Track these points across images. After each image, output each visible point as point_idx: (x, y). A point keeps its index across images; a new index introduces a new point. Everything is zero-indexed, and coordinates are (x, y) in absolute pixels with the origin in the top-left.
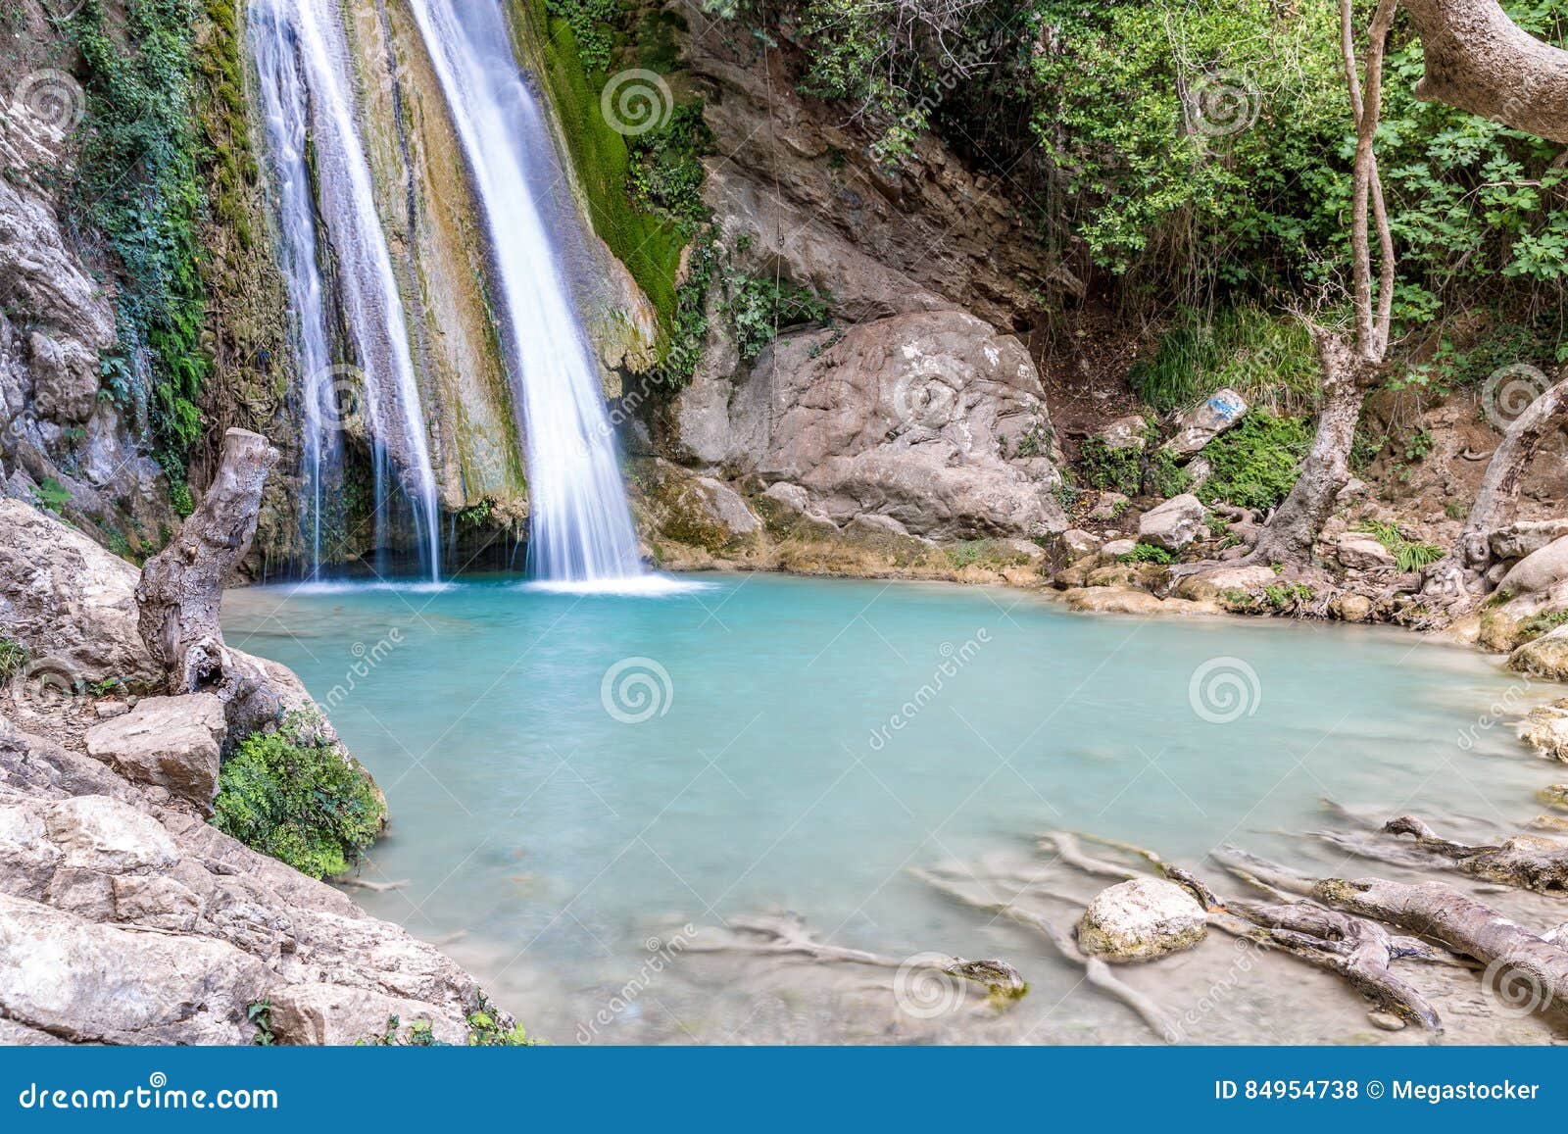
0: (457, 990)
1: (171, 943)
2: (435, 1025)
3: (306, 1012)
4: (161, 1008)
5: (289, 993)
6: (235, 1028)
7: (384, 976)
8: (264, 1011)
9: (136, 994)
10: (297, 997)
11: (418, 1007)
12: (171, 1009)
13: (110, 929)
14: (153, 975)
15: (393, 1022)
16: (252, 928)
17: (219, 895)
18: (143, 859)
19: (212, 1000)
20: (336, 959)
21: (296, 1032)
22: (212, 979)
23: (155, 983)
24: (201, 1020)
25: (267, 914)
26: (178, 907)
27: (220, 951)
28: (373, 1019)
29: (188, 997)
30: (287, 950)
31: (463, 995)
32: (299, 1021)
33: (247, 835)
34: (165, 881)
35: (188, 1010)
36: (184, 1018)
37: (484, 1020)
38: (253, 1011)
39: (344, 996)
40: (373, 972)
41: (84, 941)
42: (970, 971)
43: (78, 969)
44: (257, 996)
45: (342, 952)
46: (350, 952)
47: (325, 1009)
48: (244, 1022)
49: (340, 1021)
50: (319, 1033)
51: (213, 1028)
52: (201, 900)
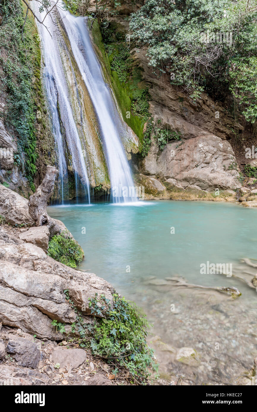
0: (109, 288)
1: (47, 275)
2: (106, 295)
3: (77, 291)
4: (46, 290)
5: (73, 287)
6: (61, 295)
7: (93, 285)
8: (67, 292)
9: (40, 286)
10: (75, 288)
11: (101, 291)
12: (48, 290)
13: (34, 272)
14: (44, 282)
15: (96, 294)
16: (63, 273)
17: (56, 266)
18: (39, 257)
19: (56, 288)
20: (82, 281)
21: (75, 296)
22: (56, 284)
23: (44, 284)
24: (54, 292)
25: (66, 270)
26: (47, 268)
27: (57, 278)
28: (92, 293)
29: (51, 287)
30: (71, 278)
31: (111, 289)
32: (76, 293)
33: (55, 258)
34: (44, 262)
35: (52, 290)
36: (51, 292)
37: (116, 295)
38: (65, 291)
39: (85, 288)
40: (90, 284)
41: (29, 274)
42: (226, 290)
43: (28, 280)
44: (66, 288)
45: (83, 279)
46: (85, 279)
47: (81, 291)
48: (63, 294)
49: (85, 294)
50: (80, 296)
51: (57, 294)
52: (52, 266)
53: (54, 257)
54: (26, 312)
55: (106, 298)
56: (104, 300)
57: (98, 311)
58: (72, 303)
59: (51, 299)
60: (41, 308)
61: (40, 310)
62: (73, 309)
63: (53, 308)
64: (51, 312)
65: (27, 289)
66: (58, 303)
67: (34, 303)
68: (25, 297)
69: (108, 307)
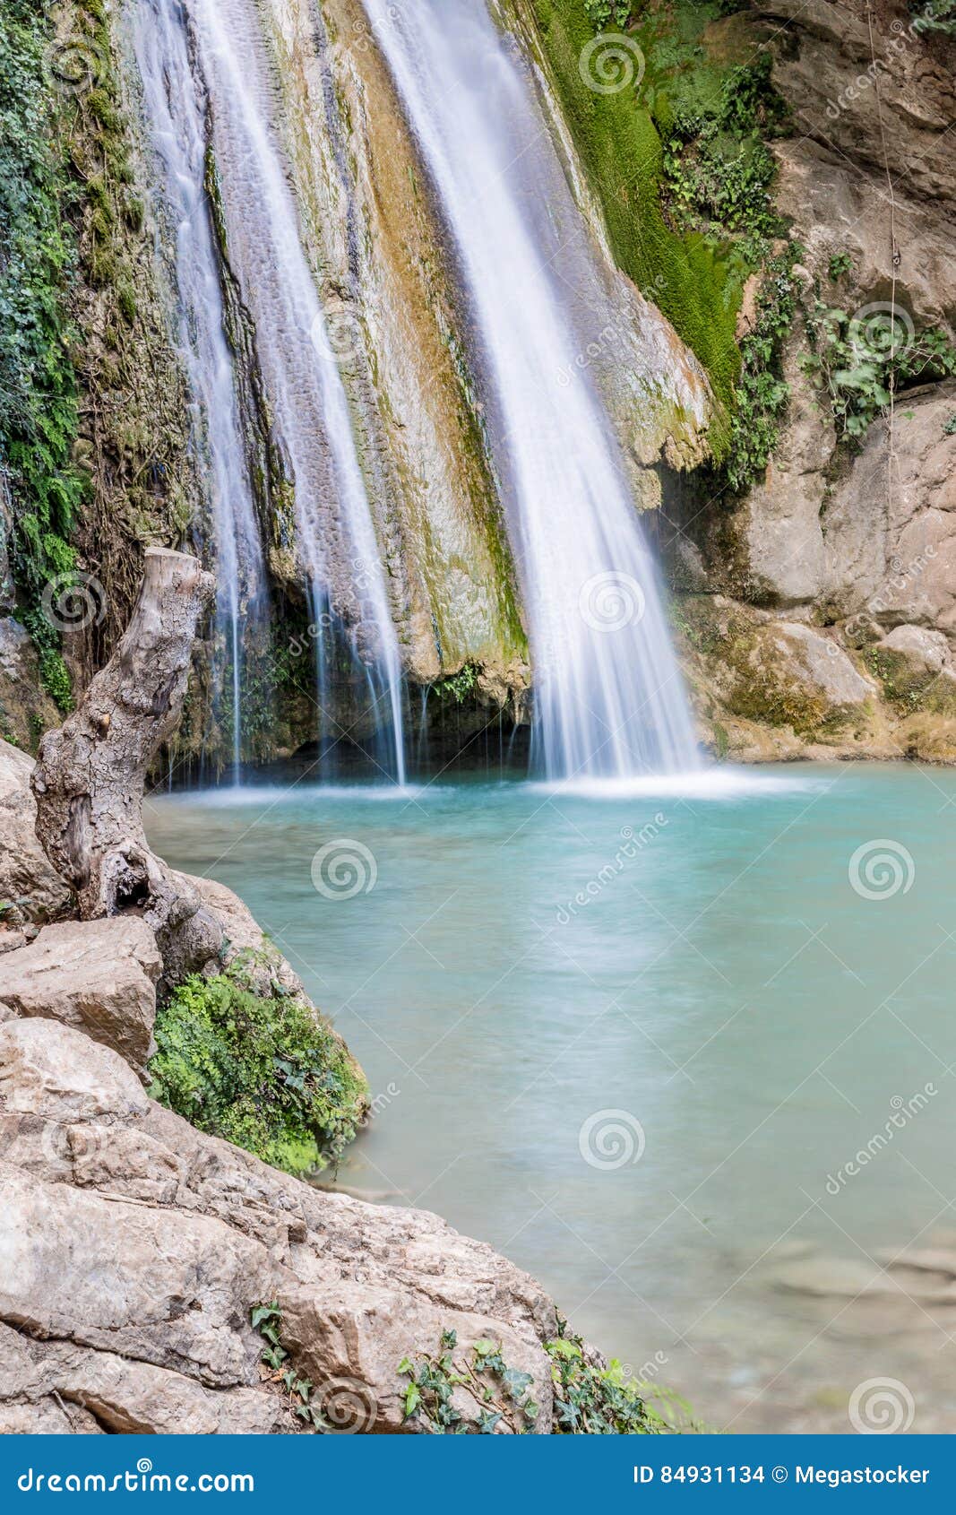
0: (528, 1306)
1: (154, 1216)
2: (506, 1348)
3: (333, 1319)
4: (143, 1302)
5: (304, 1294)
6: (236, 1337)
7: (425, 1281)
8: (272, 1318)
9: (113, 1279)
10: (318, 1297)
11: (479, 1322)
12: (157, 1304)
13: (74, 1193)
14: (131, 1256)
15: (448, 1340)
16: (249, 1203)
17: (204, 1158)
18: (104, 1103)
20: (360, 1254)
21: (320, 1346)
22: (206, 1268)
23: (136, 1267)
24: (192, 1319)
25: (265, 1188)
26: (153, 1170)
27: (213, 1231)
28: (421, 1333)
29: (177, 1288)
30: (296, 1236)
31: (536, 1312)
32: (322, 1331)
34: (133, 1135)
35: (179, 1306)
36: (174, 1317)
37: (567, 1349)
38: (259, 1316)
39: (383, 1298)
40: (409, 1275)
41: (44, 1204)
43: (39, 1240)
44: (262, 1296)
45: (365, 1245)
46: (377, 1245)
47: (358, 1314)
48: (247, 1331)
49: (378, 1335)
50: (352, 1350)
51: (210, 1333)
52: (183, 1162)
53: (189, 1110)
55: (509, 1361)
56: (496, 1375)
58: (302, 1387)
59: (175, 1358)
60: (112, 1415)
61: (107, 1427)
62: (304, 1423)
63: (186, 1414)
65: (34, 1298)
66: (219, 1387)
68: (22, 1341)
69: (517, 1421)
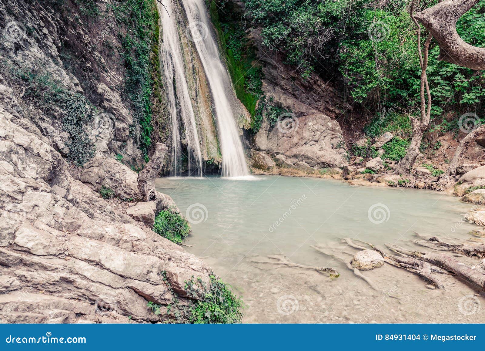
0: (207, 270)
1: (145, 257)
2: (202, 277)
3: (174, 274)
4: (143, 271)
5: (170, 269)
6: (158, 276)
7: (191, 266)
8: (165, 273)
9: (138, 268)
10: (172, 270)
11: (198, 273)
12: (145, 272)
13: (132, 253)
14: (141, 264)
15: (193, 277)
16: (162, 254)
17: (155, 247)
18: (139, 238)
19: (154, 270)
20: (180, 262)
21: (172, 278)
22: (154, 265)
23: (142, 266)
24: (151, 274)
25: (166, 251)
26: (146, 249)
27: (156, 259)
28: (188, 276)
29: (148, 269)
30: (170, 259)
32: (172, 276)
33: (161, 233)
34: (143, 243)
35: (149, 272)
36: (148, 274)
37: (213, 277)
38: (162, 273)
39: (182, 270)
40: (188, 265)
41: (127, 256)
42: (325, 270)
43: (125, 262)
44: (163, 270)
45: (182, 260)
46: (183, 260)
47: (178, 273)
48: (160, 275)
49: (182, 276)
50: (177, 278)
51: (154, 276)
52: (151, 248)
54: (121, 294)
55: (203, 280)
56: (200, 282)
57: (193, 293)
58: (169, 284)
59: (148, 281)
60: (137, 290)
61: (136, 292)
62: (169, 290)
63: (149, 290)
64: (147, 294)
65: (124, 272)
66: (155, 285)
67: (130, 286)
68: (122, 278)
69: (204, 289)
